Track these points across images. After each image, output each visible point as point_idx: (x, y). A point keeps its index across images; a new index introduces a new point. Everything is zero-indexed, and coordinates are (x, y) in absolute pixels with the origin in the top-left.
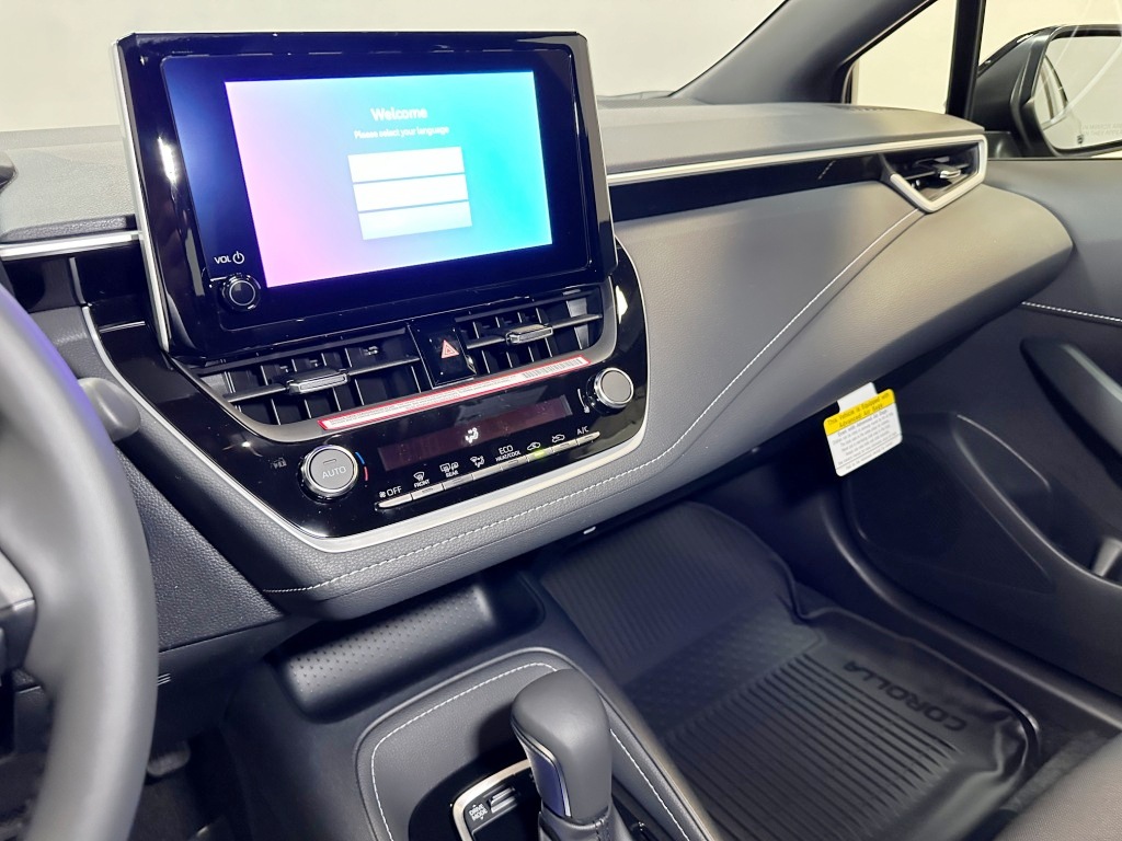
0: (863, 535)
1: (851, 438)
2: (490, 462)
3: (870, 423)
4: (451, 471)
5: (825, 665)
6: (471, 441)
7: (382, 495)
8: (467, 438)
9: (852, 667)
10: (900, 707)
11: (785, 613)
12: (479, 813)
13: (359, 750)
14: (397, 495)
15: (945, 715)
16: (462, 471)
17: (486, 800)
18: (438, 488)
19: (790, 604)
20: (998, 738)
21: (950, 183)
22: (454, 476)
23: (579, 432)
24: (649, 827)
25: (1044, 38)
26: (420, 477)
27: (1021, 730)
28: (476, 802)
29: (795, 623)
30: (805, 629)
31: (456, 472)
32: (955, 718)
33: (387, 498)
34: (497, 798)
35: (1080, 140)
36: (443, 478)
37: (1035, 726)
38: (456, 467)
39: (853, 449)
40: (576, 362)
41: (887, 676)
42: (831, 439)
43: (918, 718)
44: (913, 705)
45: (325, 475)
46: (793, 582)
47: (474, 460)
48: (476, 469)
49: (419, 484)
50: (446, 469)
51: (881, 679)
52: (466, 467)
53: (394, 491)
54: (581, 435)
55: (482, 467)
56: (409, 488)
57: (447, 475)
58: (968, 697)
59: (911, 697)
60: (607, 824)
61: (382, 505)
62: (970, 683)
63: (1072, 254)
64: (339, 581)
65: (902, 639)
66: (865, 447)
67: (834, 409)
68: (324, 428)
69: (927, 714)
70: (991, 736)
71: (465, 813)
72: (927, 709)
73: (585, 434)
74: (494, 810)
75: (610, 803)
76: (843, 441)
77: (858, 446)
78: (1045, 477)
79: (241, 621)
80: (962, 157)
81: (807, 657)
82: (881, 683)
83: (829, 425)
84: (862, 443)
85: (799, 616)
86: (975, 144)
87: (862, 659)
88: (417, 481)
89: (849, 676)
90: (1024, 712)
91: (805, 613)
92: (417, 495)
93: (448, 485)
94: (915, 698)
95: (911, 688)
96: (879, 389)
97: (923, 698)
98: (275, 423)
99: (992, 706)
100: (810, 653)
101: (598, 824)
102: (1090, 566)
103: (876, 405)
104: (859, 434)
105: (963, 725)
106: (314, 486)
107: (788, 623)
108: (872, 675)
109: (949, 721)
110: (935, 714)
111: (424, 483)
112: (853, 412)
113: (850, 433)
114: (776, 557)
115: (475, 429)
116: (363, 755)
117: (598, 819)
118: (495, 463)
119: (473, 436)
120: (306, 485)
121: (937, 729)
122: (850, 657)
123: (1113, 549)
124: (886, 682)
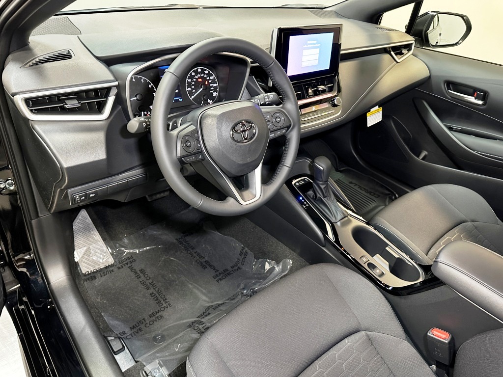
0: (360, 147)
1: (372, 118)
3: (376, 115)
5: (344, 182)
9: (351, 183)
10: (364, 192)
11: (334, 169)
12: (297, 184)
19: (336, 167)
20: (388, 199)
21: (403, 54)
25: (435, 14)
27: (394, 197)
28: (297, 182)
30: (338, 173)
32: (377, 195)
35: (437, 43)
37: (397, 196)
39: (371, 121)
40: (331, 95)
41: (360, 185)
42: (368, 118)
43: (368, 195)
44: (367, 192)
46: (338, 161)
58: (381, 189)
63: (430, 77)
65: (366, 176)
66: (374, 121)
67: (370, 111)
69: (370, 194)
70: (386, 198)
72: (370, 193)
73: (332, 110)
74: (300, 184)
76: (370, 119)
78: (411, 134)
80: (408, 47)
81: (339, 179)
83: (368, 115)
85: (337, 169)
86: (412, 44)
87: (354, 181)
90: (395, 193)
91: (339, 169)
94: (367, 190)
95: (366, 188)
96: (379, 107)
97: (369, 190)
99: (387, 192)
102: (418, 156)
103: (378, 111)
105: (379, 196)
107: (334, 171)
108: (356, 185)
110: (372, 194)
112: (373, 112)
114: (334, 153)
121: (372, 197)
122: (351, 180)
123: (424, 153)
124: (360, 187)
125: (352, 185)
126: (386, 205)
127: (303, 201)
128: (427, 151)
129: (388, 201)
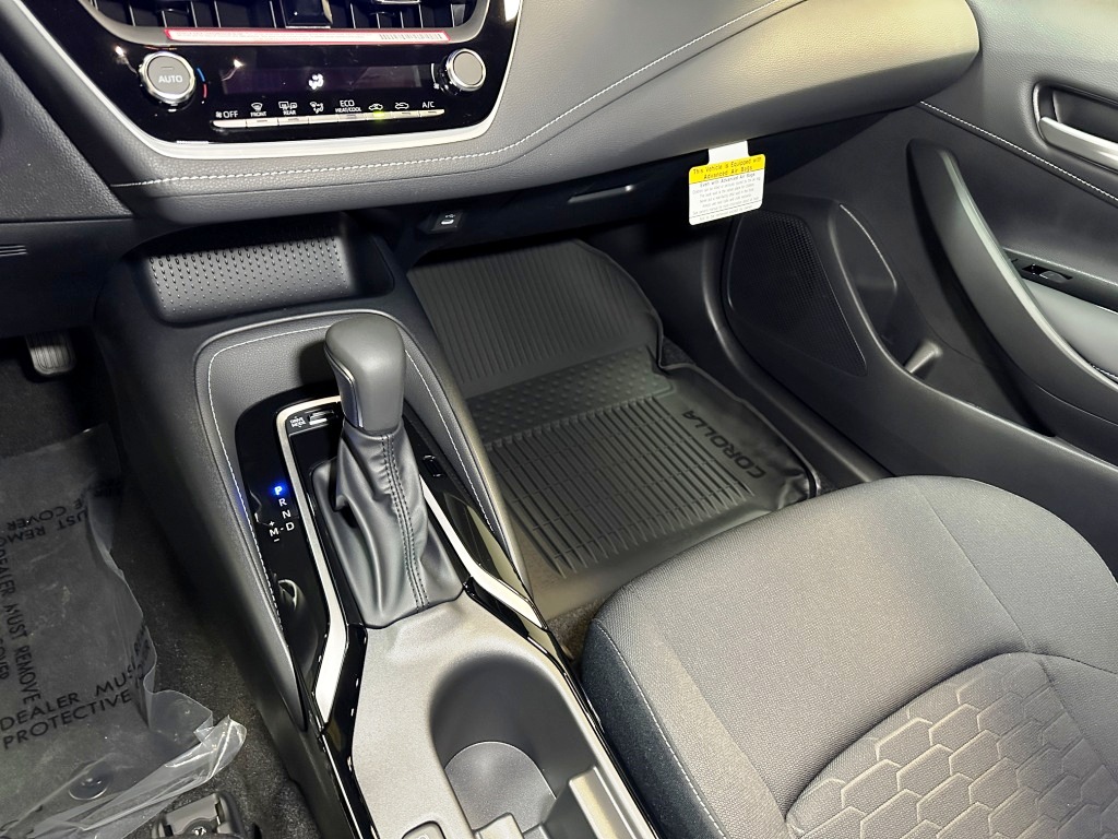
1: (712, 192)
2: (329, 111)
3: (735, 181)
4: (289, 109)
5: (667, 409)
6: (314, 88)
7: (219, 115)
8: (311, 83)
9: (690, 415)
10: (718, 453)
11: (649, 363)
12: (298, 422)
13: (200, 353)
14: (233, 118)
15: (751, 464)
16: (300, 113)
17: (306, 415)
18: (273, 122)
20: (786, 489)
22: (291, 115)
23: (424, 105)
24: (439, 459)
26: (258, 108)
27: (807, 485)
28: (298, 415)
29: (655, 372)
30: (663, 378)
31: (294, 112)
32: (757, 467)
33: (223, 119)
34: (315, 415)
36: (280, 114)
37: (818, 486)
38: (295, 107)
39: (712, 202)
40: (437, 37)
41: (716, 428)
42: (692, 188)
43: (730, 463)
44: (728, 452)
45: (161, 79)
46: (662, 337)
47: (313, 105)
48: (314, 114)
49: (256, 114)
50: (284, 107)
51: (710, 428)
52: (304, 110)
53: (230, 114)
54: (425, 109)
55: (320, 113)
56: (245, 115)
57: (285, 113)
58: (775, 454)
59: (729, 447)
60: (393, 440)
61: (216, 123)
62: (779, 442)
63: (977, 57)
64: (170, 182)
65: (739, 400)
66: (723, 204)
67: (703, 158)
68: (169, 39)
69: (738, 461)
70: (782, 485)
71: (287, 423)
72: (738, 457)
73: (430, 108)
74: (311, 423)
75: (401, 424)
76: (704, 193)
77: (716, 201)
78: (896, 278)
79: (90, 211)
81: (654, 399)
82: (710, 431)
83: (695, 174)
84: (721, 199)
85: (660, 366)
87: (700, 411)
88: (254, 111)
89: (685, 422)
90: (816, 477)
91: (664, 363)
92: (252, 123)
93: (284, 121)
94: (732, 447)
95: (731, 440)
96: (752, 152)
97: (738, 447)
98: (130, 23)
99: (790, 464)
100: (658, 398)
101: (385, 438)
102: (904, 363)
103: (746, 166)
104: (721, 189)
105: (762, 473)
106: (152, 89)
107: (648, 371)
108: (704, 424)
109: (752, 470)
110: (743, 462)
111: (261, 114)
112: (720, 168)
113: (713, 186)
115: (320, 77)
116: (203, 358)
117: (386, 434)
118: (334, 113)
119: (317, 82)
120: (145, 88)
121: (742, 474)
122: (691, 406)
123: (931, 352)
124: (713, 432)
125: (689, 425)
126: (774, 509)
127: (282, 502)
128: (941, 343)
129: (787, 498)
